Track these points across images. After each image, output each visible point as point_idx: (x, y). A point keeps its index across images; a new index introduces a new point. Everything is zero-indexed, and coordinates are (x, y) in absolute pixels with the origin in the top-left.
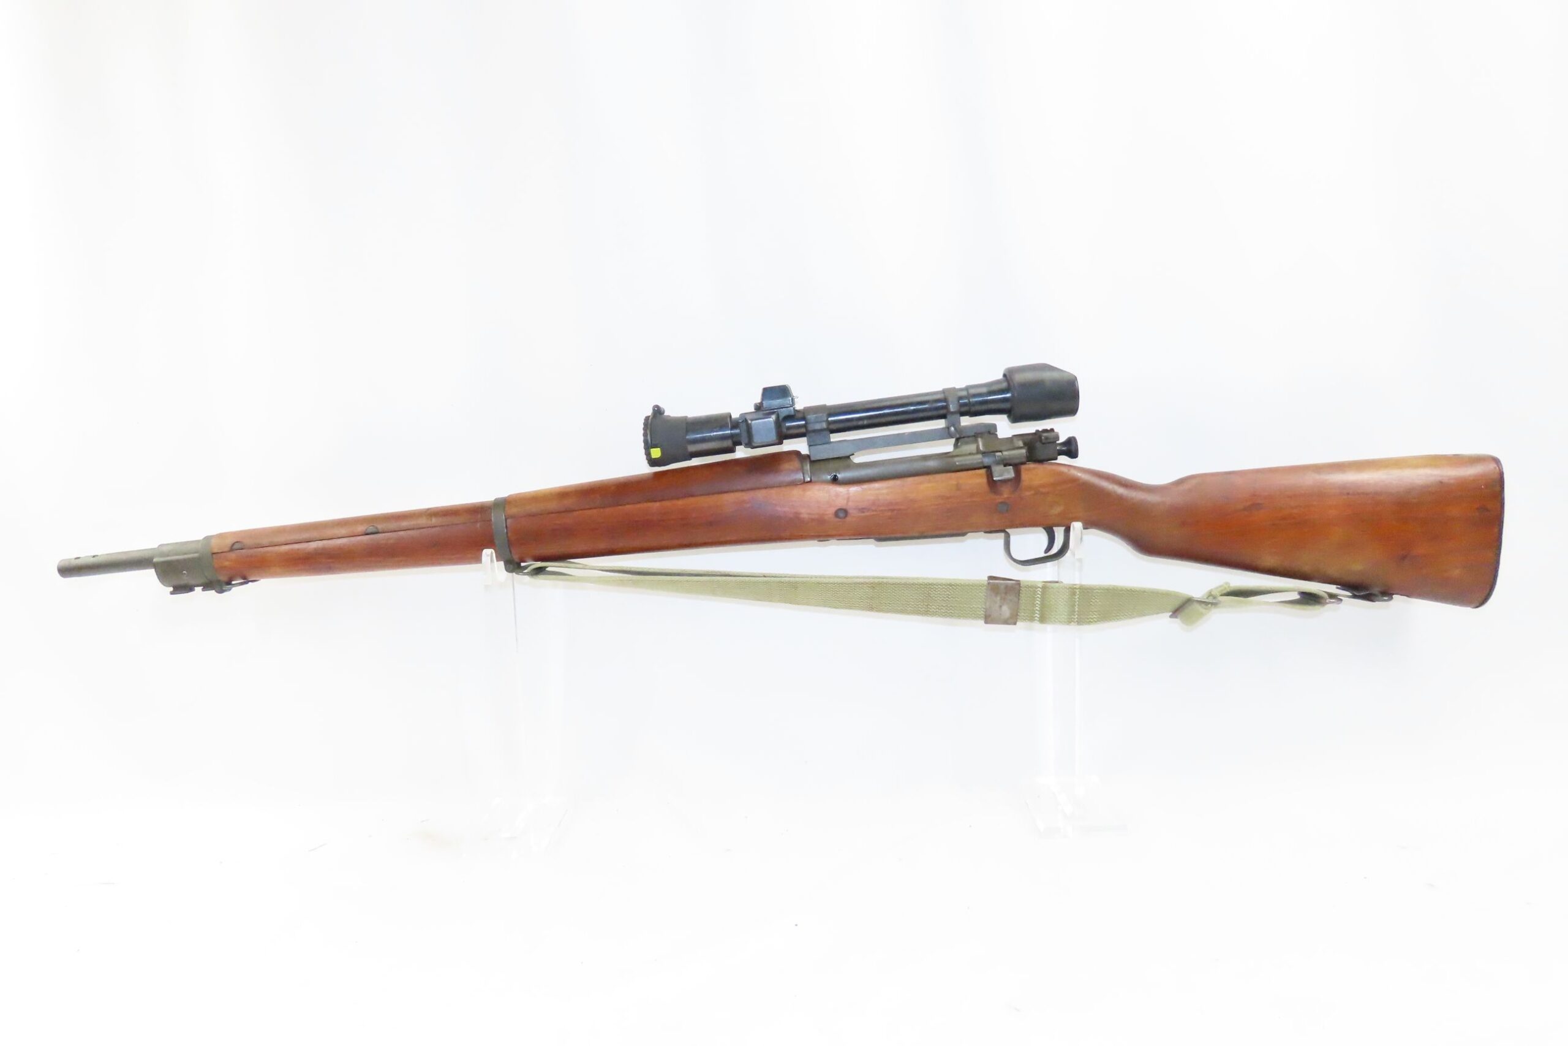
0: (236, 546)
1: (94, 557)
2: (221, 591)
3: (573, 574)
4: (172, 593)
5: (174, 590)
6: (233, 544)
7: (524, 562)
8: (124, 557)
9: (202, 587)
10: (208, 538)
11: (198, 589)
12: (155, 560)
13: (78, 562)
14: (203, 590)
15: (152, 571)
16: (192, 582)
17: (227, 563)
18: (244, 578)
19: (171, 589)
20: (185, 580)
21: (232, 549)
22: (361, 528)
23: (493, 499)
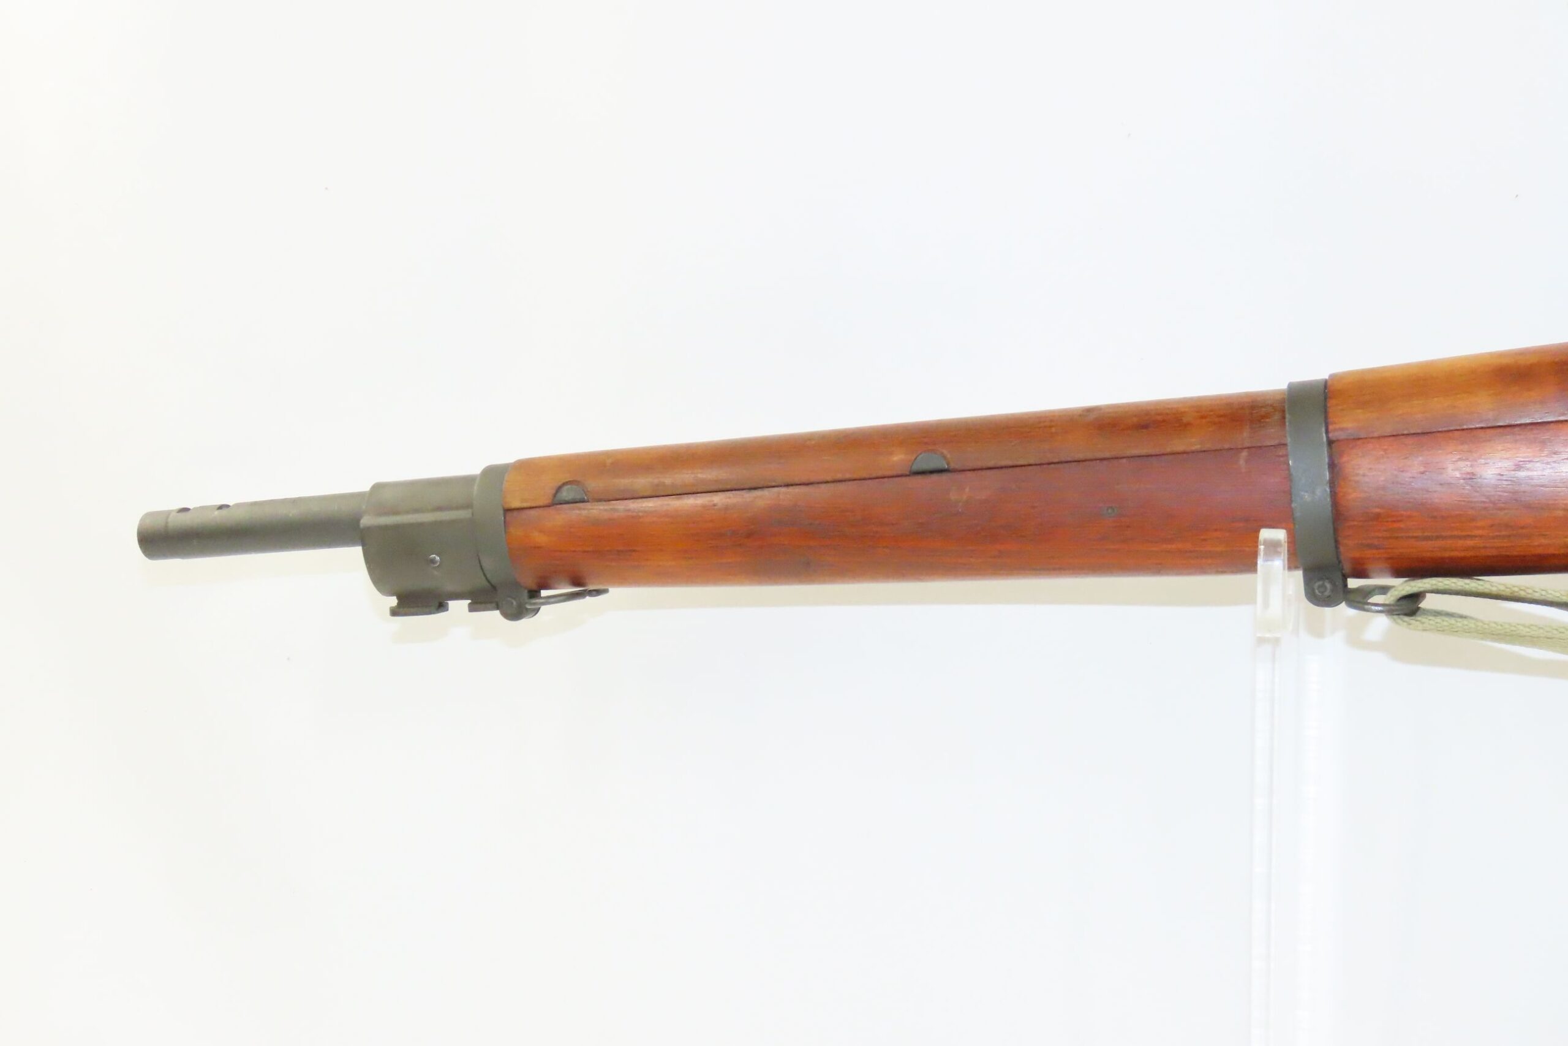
0: (565, 494)
1: (221, 507)
2: (516, 613)
3: (1472, 615)
4: (394, 612)
5: (400, 604)
6: (559, 489)
7: (1361, 574)
8: (293, 513)
9: (469, 601)
10: (494, 474)
11: (458, 607)
12: (366, 521)
13: (185, 520)
14: (472, 608)
15: (354, 555)
16: (449, 587)
17: (540, 539)
18: (576, 582)
19: (393, 601)
20: (437, 579)
21: (555, 502)
22: (898, 458)
23: (1284, 386)
